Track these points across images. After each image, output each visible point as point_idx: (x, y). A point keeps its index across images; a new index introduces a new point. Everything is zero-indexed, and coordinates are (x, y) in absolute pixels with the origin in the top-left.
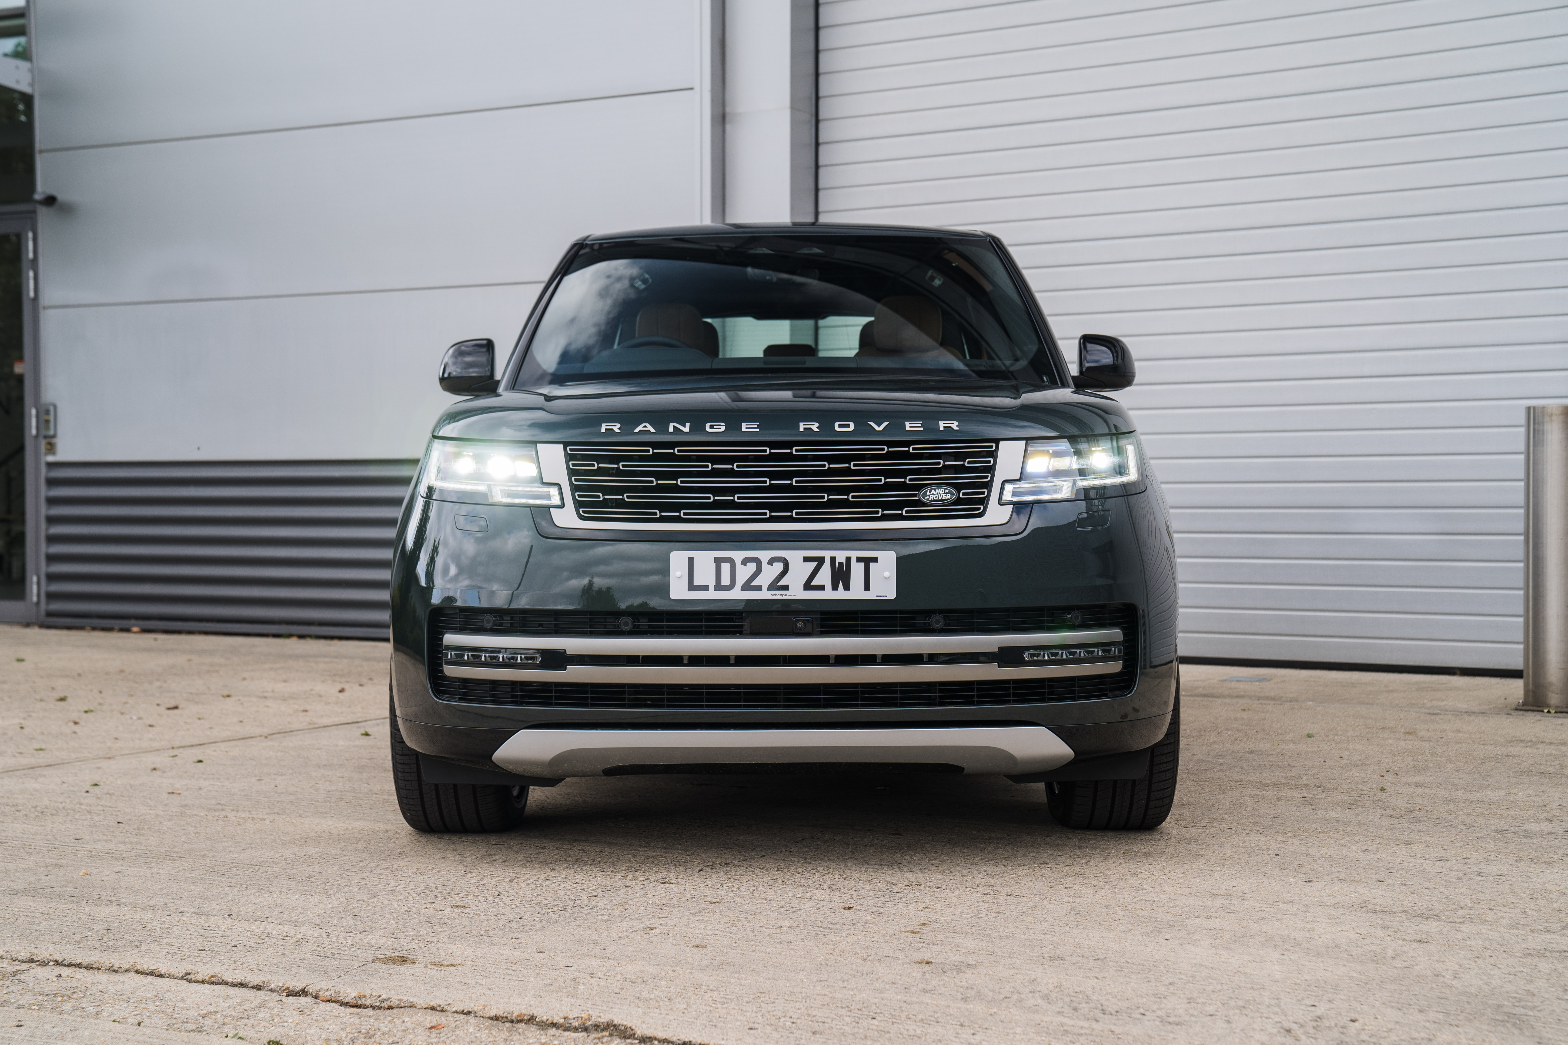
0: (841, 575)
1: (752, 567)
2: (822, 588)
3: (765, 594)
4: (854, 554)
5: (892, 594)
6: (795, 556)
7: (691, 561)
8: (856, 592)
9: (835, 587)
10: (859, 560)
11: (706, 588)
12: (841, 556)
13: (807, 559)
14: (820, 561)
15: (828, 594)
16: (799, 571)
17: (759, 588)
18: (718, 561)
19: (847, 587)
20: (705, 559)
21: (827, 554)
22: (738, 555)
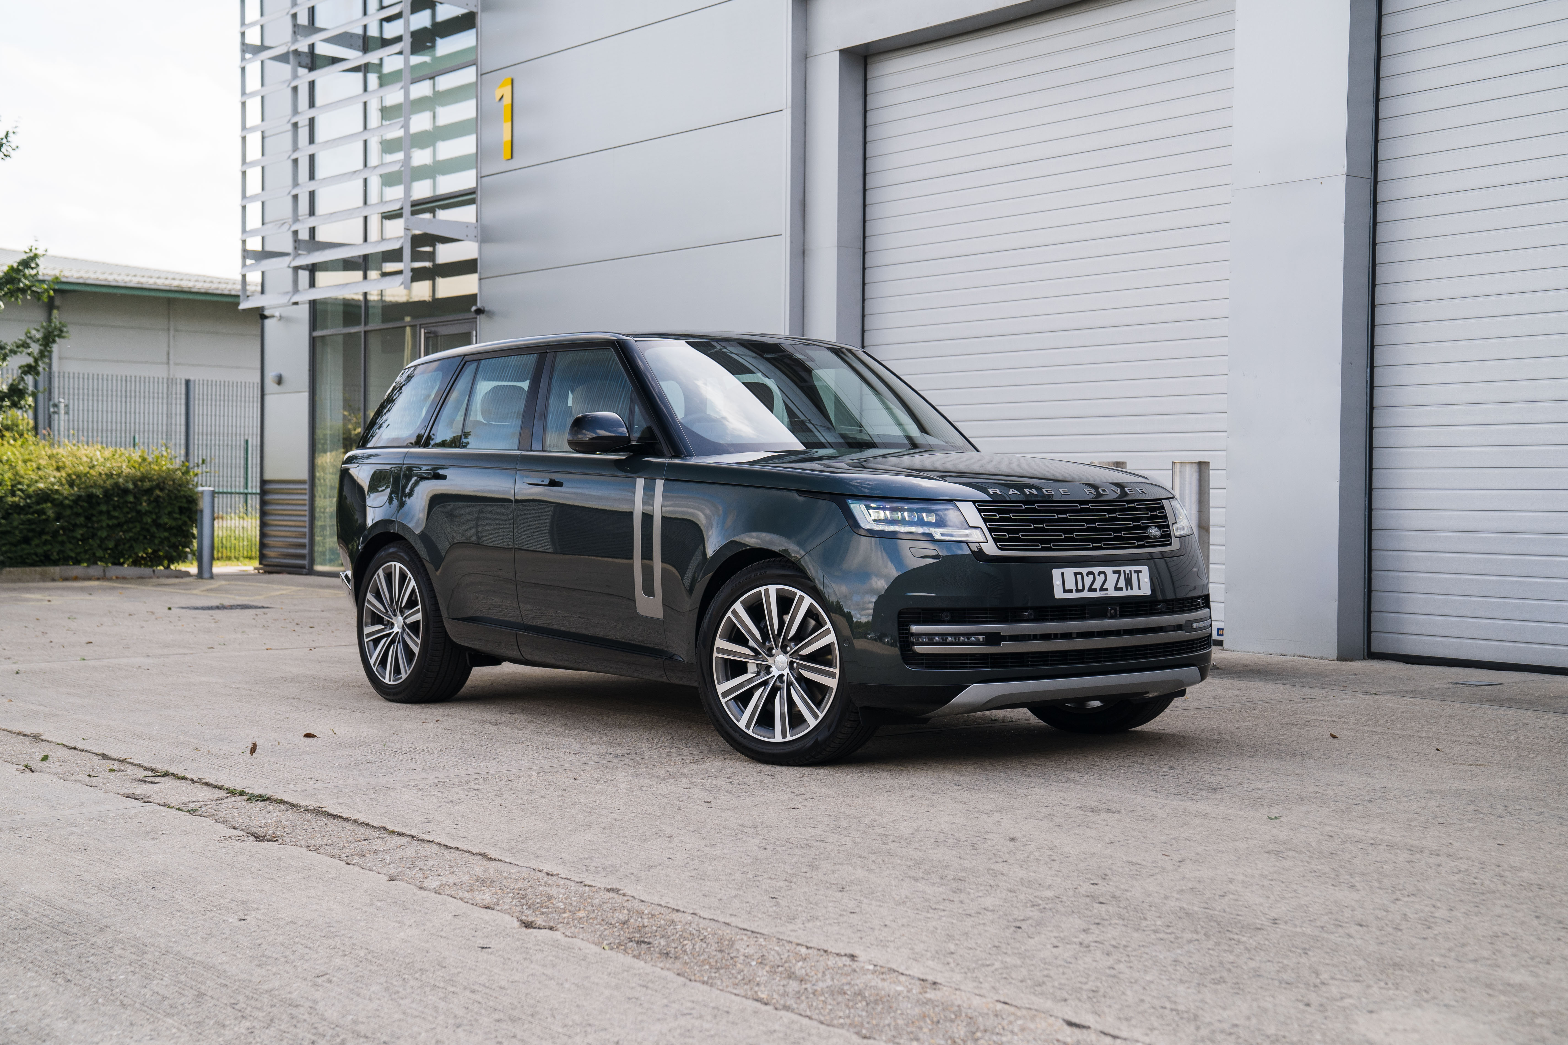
0: (1129, 582)
1: (1091, 576)
2: (1121, 589)
3: (1098, 594)
4: (1133, 568)
5: (1149, 593)
6: (1109, 570)
7: (1063, 574)
8: (1135, 592)
9: (1127, 589)
10: (1135, 572)
11: (1071, 591)
12: (1127, 569)
13: (1114, 572)
14: (1119, 572)
15: (1124, 593)
16: (1112, 579)
17: (1095, 590)
18: (1076, 574)
19: (1132, 589)
20: (1069, 572)
21: (1121, 569)
22: (1084, 570)
